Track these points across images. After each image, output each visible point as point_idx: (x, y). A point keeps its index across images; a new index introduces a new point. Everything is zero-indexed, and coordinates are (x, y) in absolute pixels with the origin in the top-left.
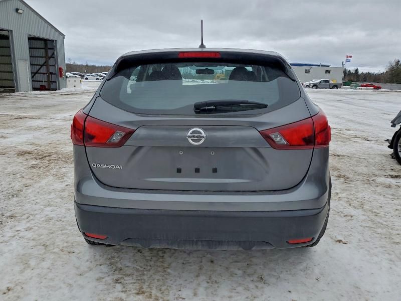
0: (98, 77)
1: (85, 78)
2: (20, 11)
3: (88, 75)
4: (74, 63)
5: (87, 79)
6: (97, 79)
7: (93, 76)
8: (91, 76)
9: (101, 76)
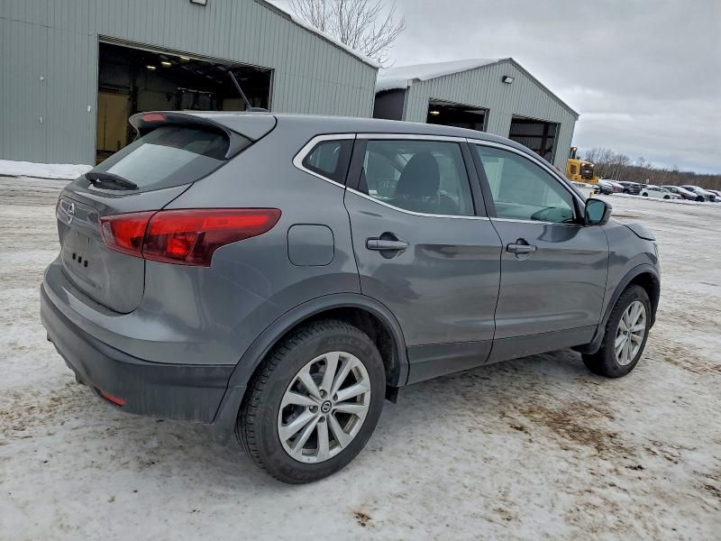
0: (669, 194)
1: (641, 193)
2: (508, 80)
3: (650, 189)
4: (649, 166)
5: (645, 194)
6: (667, 197)
7: (659, 190)
8: (656, 189)
9: (678, 192)
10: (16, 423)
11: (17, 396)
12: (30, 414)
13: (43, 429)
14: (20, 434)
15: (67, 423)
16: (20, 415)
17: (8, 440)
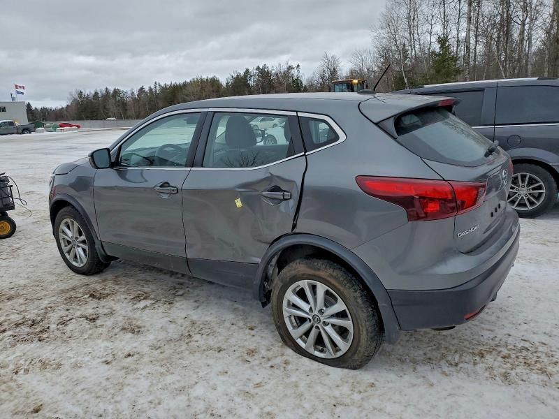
10: (524, 353)
11: (506, 376)
12: (509, 355)
13: (510, 340)
14: (527, 345)
15: (492, 336)
16: (517, 357)
17: (538, 344)
